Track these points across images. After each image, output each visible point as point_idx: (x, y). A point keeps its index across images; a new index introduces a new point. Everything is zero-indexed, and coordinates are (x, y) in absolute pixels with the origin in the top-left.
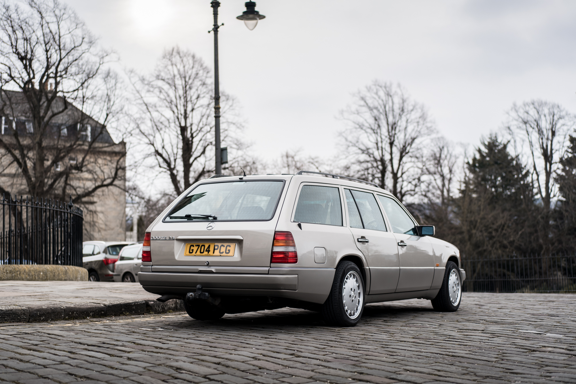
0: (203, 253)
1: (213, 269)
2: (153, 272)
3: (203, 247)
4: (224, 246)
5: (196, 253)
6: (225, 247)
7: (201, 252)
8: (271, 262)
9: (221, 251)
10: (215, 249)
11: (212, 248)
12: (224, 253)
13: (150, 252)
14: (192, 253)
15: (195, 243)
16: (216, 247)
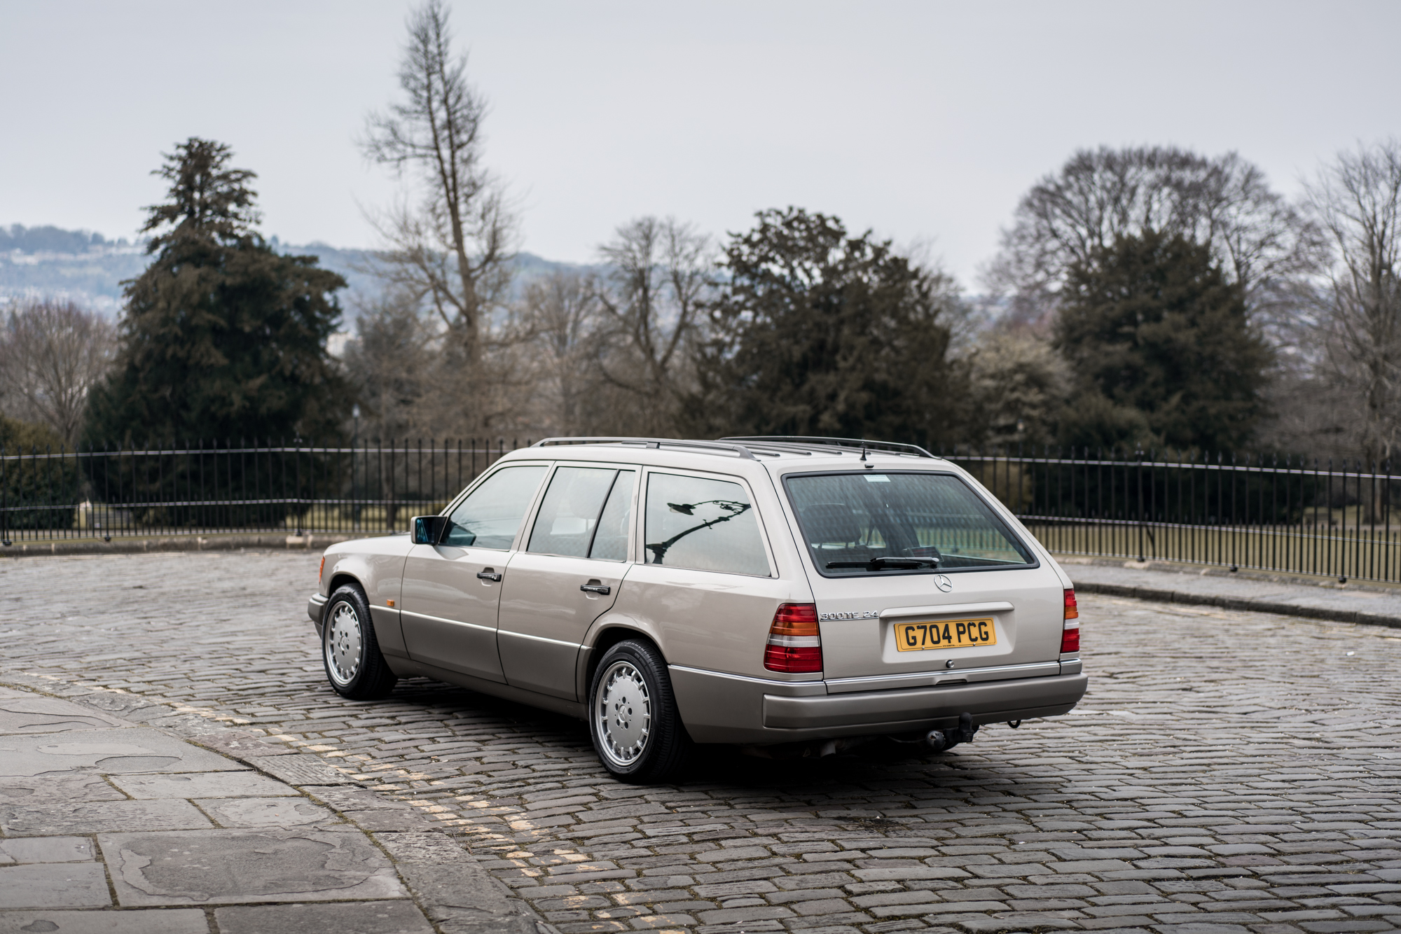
0: (938, 642)
1: (964, 675)
2: (829, 694)
3: (934, 630)
4: (975, 626)
5: (923, 644)
6: (977, 628)
7: (933, 642)
8: (1062, 651)
9: (973, 637)
10: (959, 633)
11: (953, 632)
12: (979, 641)
13: (819, 650)
14: (914, 644)
15: (914, 623)
16: (961, 629)
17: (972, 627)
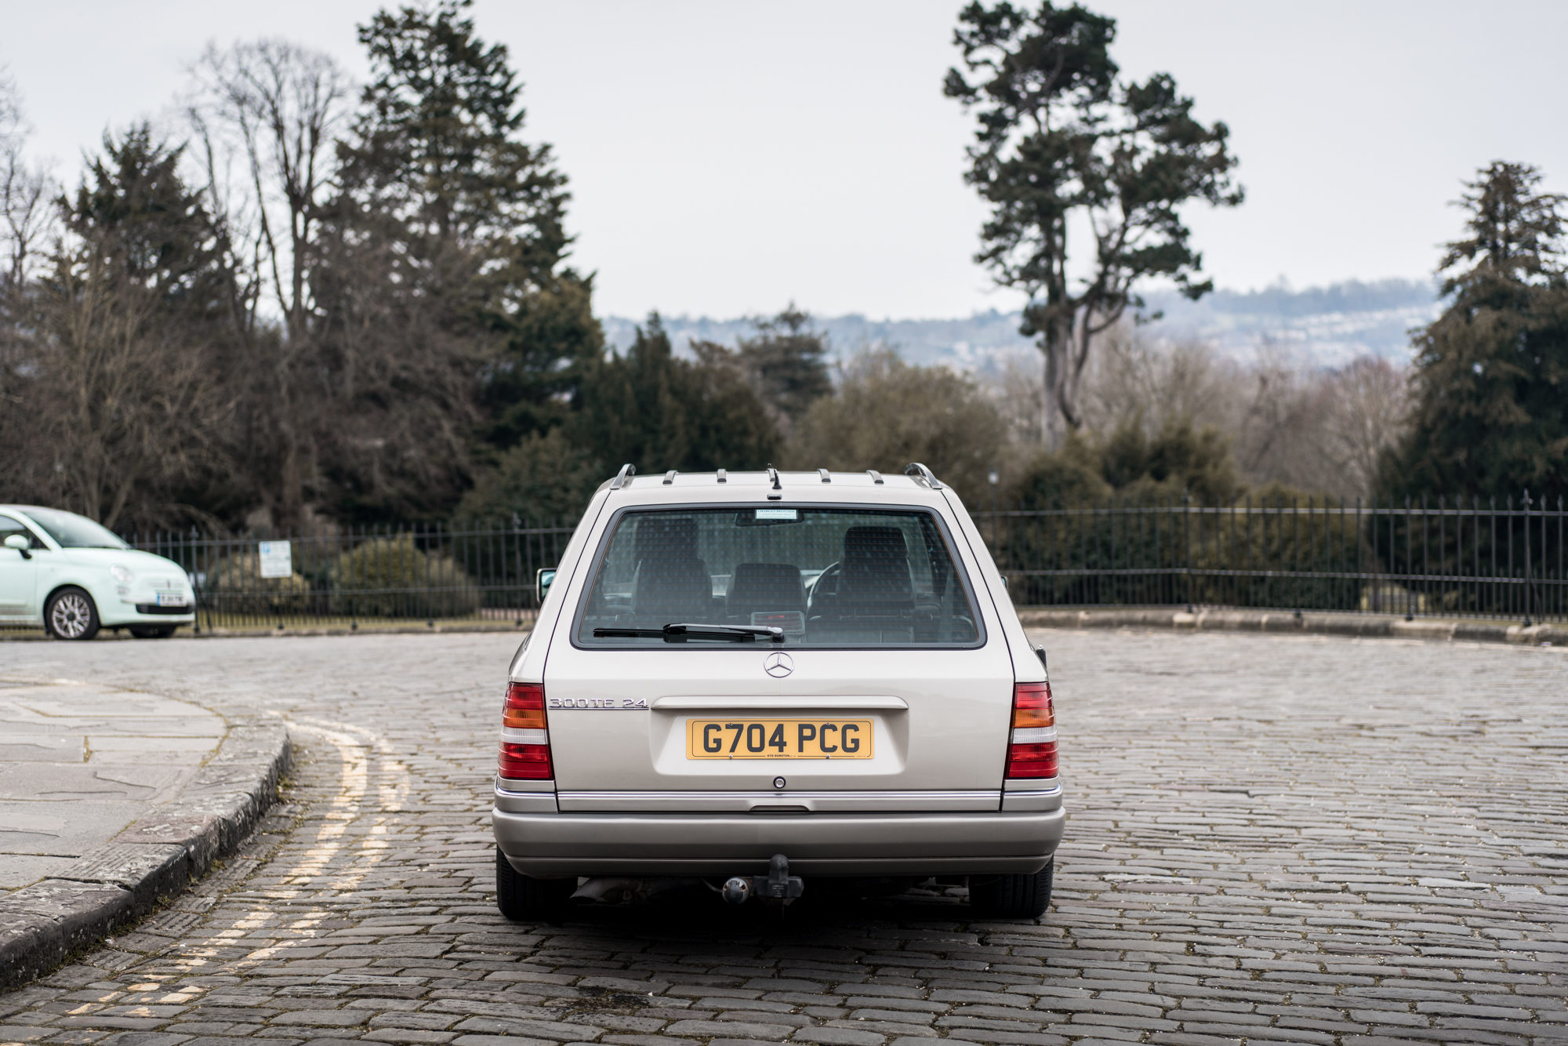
0: (761, 748)
1: (806, 801)
2: (561, 812)
3: (756, 733)
4: (834, 728)
5: (733, 750)
6: (839, 732)
7: (751, 748)
8: (1007, 775)
9: (828, 745)
10: (802, 739)
11: (791, 735)
12: (840, 751)
13: (547, 749)
14: (718, 749)
15: (722, 720)
16: (807, 732)
17: (828, 732)
